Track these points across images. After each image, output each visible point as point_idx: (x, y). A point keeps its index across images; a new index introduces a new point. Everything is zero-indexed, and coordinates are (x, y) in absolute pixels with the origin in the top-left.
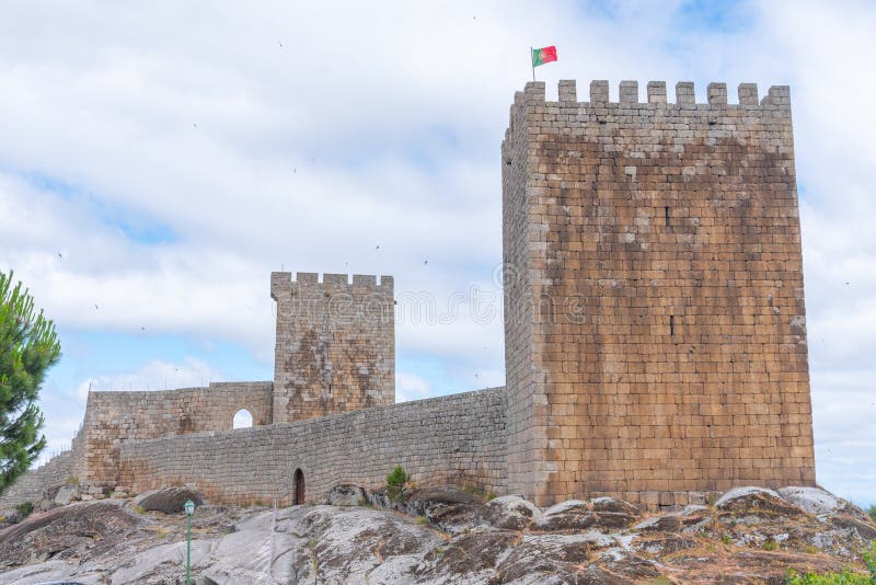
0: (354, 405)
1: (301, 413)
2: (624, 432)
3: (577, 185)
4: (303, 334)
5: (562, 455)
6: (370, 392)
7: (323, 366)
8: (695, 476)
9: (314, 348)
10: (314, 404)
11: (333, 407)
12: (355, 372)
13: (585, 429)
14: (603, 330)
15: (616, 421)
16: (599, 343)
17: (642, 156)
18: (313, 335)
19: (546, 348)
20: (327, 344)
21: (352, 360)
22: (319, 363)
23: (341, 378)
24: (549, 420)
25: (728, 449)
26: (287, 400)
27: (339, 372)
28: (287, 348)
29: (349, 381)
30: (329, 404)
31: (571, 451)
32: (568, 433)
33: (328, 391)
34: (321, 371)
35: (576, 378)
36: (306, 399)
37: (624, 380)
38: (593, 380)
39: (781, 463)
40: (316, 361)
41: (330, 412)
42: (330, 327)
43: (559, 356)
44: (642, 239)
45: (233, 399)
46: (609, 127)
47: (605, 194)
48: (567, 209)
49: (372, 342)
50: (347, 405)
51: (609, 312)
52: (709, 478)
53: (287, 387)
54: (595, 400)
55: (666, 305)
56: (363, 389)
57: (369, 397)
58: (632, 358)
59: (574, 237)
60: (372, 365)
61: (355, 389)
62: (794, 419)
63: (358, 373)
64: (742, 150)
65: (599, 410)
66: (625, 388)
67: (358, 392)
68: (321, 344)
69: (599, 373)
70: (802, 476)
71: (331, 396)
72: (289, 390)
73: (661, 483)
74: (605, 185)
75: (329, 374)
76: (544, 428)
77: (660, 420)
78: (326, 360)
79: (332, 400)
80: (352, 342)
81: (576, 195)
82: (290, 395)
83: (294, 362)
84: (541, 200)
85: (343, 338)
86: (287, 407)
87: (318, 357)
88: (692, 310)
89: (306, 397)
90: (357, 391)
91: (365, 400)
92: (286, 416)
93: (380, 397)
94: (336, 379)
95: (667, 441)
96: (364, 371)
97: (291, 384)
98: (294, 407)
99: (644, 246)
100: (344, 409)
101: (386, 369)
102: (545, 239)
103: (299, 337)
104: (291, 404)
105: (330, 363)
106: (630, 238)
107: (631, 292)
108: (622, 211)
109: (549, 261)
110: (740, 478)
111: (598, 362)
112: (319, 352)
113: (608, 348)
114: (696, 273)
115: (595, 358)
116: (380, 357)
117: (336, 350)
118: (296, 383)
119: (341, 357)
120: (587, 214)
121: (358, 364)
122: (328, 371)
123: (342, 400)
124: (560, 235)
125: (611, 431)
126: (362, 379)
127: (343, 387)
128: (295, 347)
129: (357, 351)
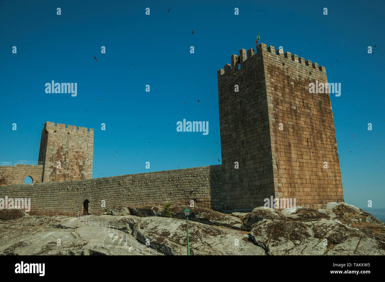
0: (76, 177)
1: (55, 179)
2: (299, 181)
3: (279, 85)
4: (58, 147)
5: (282, 189)
6: (83, 172)
7: (65, 161)
8: (318, 198)
9: (62, 153)
10: (61, 175)
11: (68, 177)
12: (77, 164)
13: (288, 179)
14: (291, 141)
15: (296, 177)
16: (290, 145)
17: (295, 79)
18: (62, 148)
19: (275, 146)
20: (67, 152)
21: (77, 159)
22: (64, 159)
23: (72, 166)
24: (278, 175)
25: (324, 188)
26: (50, 173)
27: (71, 164)
28: (51, 152)
29: (75, 167)
30: (67, 176)
31: (285, 188)
32: (284, 180)
33: (66, 171)
34: (64, 163)
35: (284, 158)
36: (57, 173)
37: (297, 161)
38: (289, 160)
39: (336, 194)
40: (62, 158)
41: (67, 179)
42: (69, 146)
43: (279, 150)
44: (298, 109)
45: (25, 172)
46: (286, 66)
47: (287, 90)
48: (277, 93)
49: (85, 153)
50: (74, 176)
51: (291, 134)
52: (321, 199)
53: (50, 168)
54: (290, 168)
55: (306, 134)
56: (80, 171)
57: (82, 174)
58: (299, 153)
59: (280, 104)
60: (84, 162)
61: (77, 170)
62: (338, 178)
63: (79, 165)
65: (292, 172)
66: (298, 164)
67: (78, 172)
68: (65, 152)
69: (291, 158)
70: (341, 198)
71: (68, 173)
72: (51, 169)
73: (310, 201)
74: (286, 87)
75: (67, 164)
76: (277, 178)
77: (308, 177)
78: (67, 158)
79: (68, 174)
80: (77, 152)
81: (279, 88)
82: (51, 171)
83: (53, 158)
84: (270, 88)
85: (74, 150)
86: (50, 176)
87: (63, 157)
88: (312, 137)
89: (58, 173)
91: (81, 175)
92: (49, 179)
93: (87, 174)
94: (70, 166)
95: (310, 185)
96: (81, 164)
97: (52, 167)
98: (53, 176)
99: (298, 111)
100: (72, 178)
101: (89, 164)
102: (272, 102)
103: (56, 148)
104: (51, 175)
105: (68, 160)
106: (295, 108)
107: (296, 128)
108: (292, 97)
109: (274, 112)
110: (328, 199)
111: (290, 153)
112: (64, 155)
113: (292, 148)
114: (312, 124)
115: (289, 151)
116: (87, 159)
117: (71, 155)
118: (54, 166)
119: (72, 157)
120: (283, 96)
121: (79, 161)
122: (67, 162)
123: (72, 175)
124: (276, 102)
125: (295, 180)
126: (80, 167)
127: (73, 169)
128: (55, 152)
129: (79, 156)
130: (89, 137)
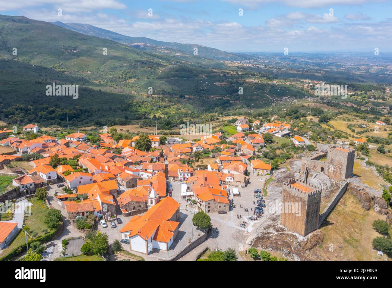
12: (339, 167)
18: (333, 159)
22: (333, 164)
27: (336, 166)
28: (328, 160)
29: (338, 168)
42: (336, 158)
47: (288, 198)
49: (343, 163)
50: (337, 172)
53: (328, 166)
56: (340, 170)
61: (339, 170)
64: (302, 199)
79: (335, 171)
90: (339, 171)
93: (343, 172)
96: (341, 167)
103: (331, 159)
112: (334, 162)
117: (336, 162)
119: (337, 164)
126: (340, 168)
127: (337, 169)
128: (330, 160)
129: (340, 164)
130: (345, 155)
